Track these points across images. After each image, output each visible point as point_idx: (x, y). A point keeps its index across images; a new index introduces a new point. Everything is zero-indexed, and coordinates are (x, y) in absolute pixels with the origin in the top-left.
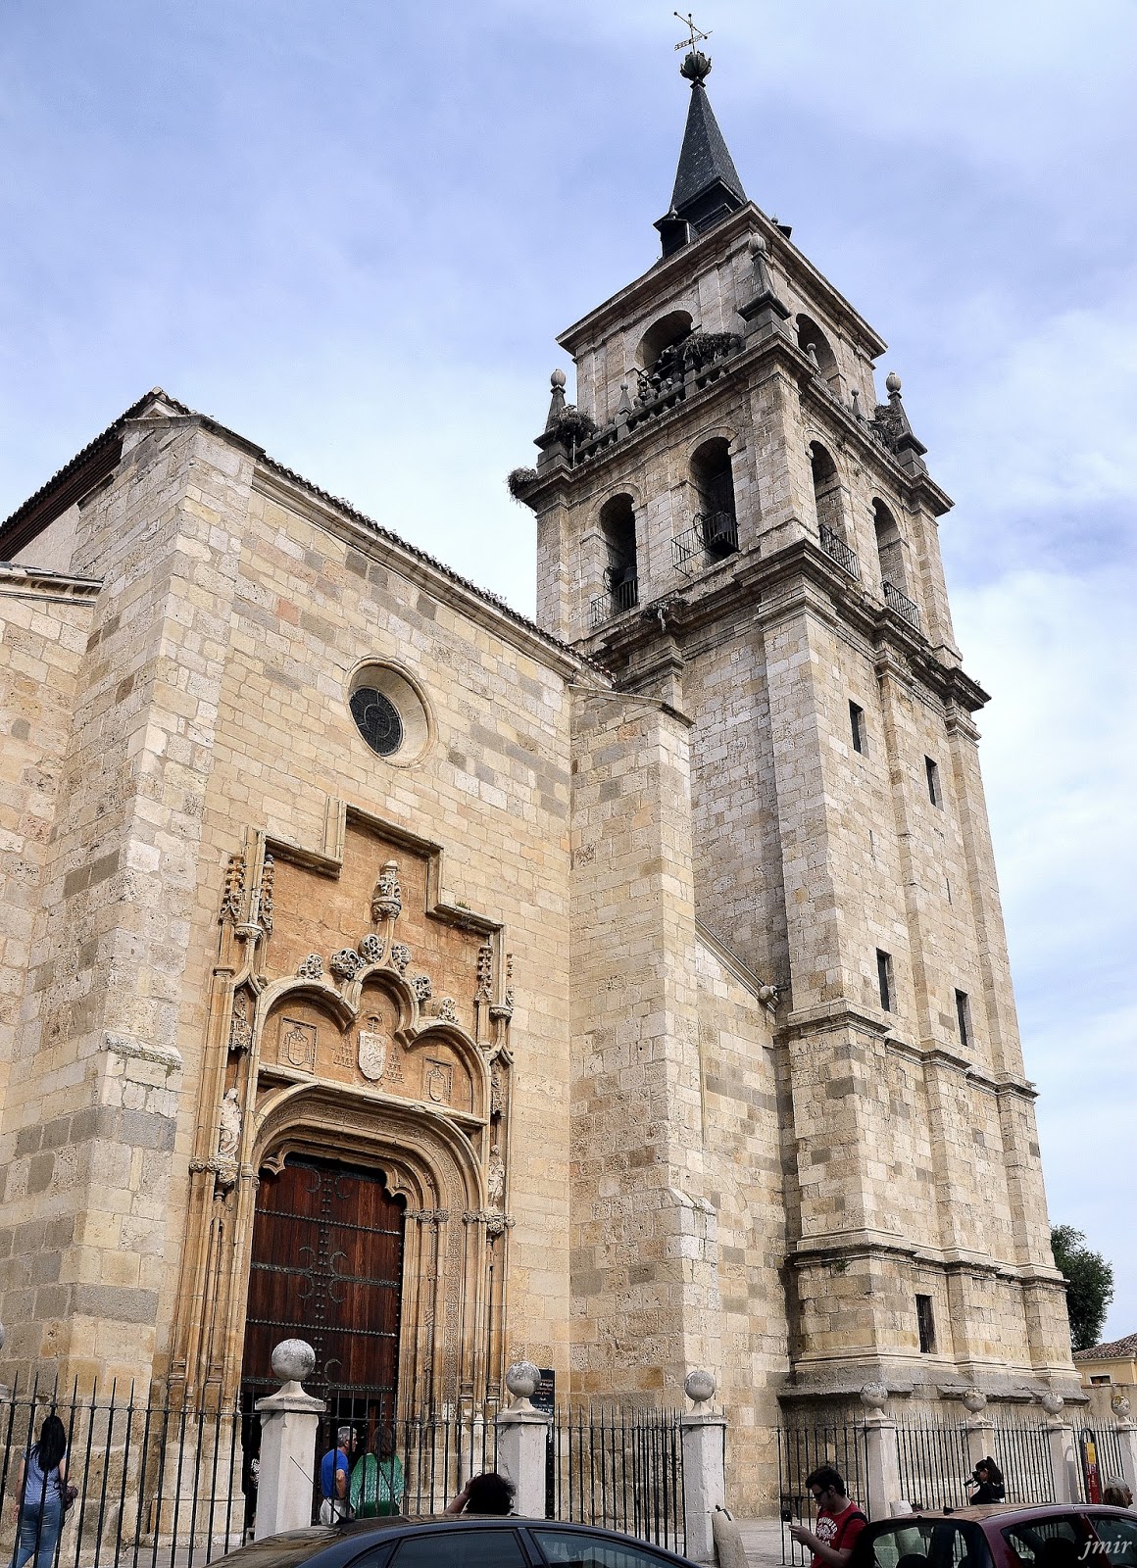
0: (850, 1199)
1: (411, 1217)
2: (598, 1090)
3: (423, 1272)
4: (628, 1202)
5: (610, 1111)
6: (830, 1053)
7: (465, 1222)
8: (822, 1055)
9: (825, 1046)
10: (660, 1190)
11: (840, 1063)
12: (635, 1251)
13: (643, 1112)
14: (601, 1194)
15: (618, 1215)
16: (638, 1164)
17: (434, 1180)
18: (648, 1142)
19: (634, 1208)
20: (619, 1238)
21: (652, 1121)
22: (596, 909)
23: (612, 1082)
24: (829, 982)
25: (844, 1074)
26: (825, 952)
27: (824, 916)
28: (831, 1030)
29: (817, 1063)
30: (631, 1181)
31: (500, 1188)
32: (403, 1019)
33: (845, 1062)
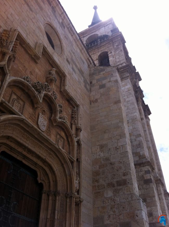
0: (154, 213)
1: (45, 193)
2: (102, 162)
3: (49, 217)
4: (118, 199)
5: (108, 168)
6: (144, 172)
7: (67, 198)
8: (141, 173)
9: (142, 170)
10: (130, 194)
11: (147, 175)
12: (121, 217)
13: (120, 168)
14: (105, 196)
15: (113, 203)
16: (120, 185)
17: (56, 179)
18: (123, 178)
19: (120, 201)
20: (114, 212)
21: (124, 171)
22: (99, 113)
23: (107, 159)
24: (141, 154)
25: (149, 178)
26: (139, 147)
27: (138, 139)
28: (143, 166)
29: (140, 175)
30: (118, 191)
31: (78, 186)
32: (53, 115)
33: (149, 175)
